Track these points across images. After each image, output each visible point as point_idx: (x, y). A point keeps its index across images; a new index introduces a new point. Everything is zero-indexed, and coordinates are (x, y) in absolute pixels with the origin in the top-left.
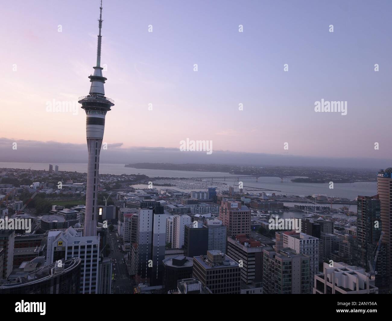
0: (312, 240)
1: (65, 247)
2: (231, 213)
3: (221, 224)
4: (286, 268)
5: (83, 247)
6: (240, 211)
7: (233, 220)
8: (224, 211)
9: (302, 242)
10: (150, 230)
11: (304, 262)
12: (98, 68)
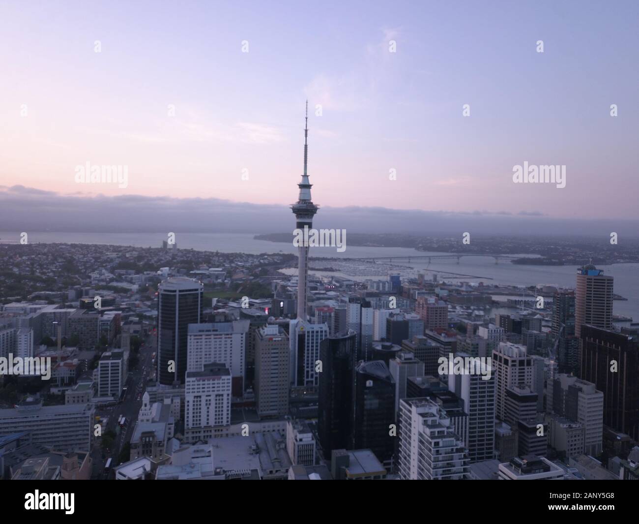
0: (499, 330)
1: (305, 331)
2: (428, 308)
3: (418, 318)
4: (474, 348)
5: (317, 332)
6: (437, 306)
7: (430, 314)
8: (421, 306)
9: (490, 332)
10: (359, 322)
11: (488, 344)
12: (305, 176)
